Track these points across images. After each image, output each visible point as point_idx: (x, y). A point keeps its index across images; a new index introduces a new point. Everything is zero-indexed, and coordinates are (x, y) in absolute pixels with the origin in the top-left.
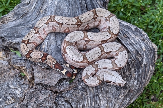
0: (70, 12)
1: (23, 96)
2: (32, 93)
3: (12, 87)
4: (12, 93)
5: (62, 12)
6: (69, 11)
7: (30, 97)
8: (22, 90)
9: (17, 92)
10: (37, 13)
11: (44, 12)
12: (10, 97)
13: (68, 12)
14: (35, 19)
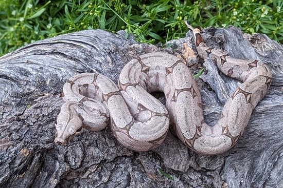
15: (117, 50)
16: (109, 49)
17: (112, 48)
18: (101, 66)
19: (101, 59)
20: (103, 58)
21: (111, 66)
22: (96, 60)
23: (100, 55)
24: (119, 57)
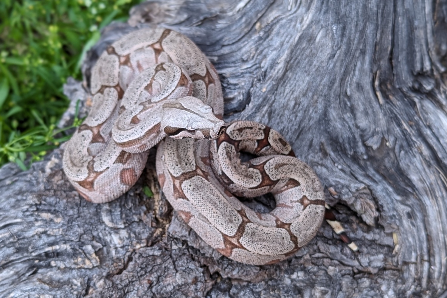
0: (335, 60)
1: (126, 259)
2: (150, 258)
3: (106, 219)
4: (100, 238)
5: (313, 54)
6: (334, 55)
7: (142, 269)
8: (130, 237)
9: (115, 240)
10: (246, 27)
11: (265, 32)
12: (93, 247)
13: (330, 58)
14: (233, 44)
15: (40, 196)
16: (31, 205)
17: (31, 199)
18: (49, 236)
19: (38, 228)
20: (39, 223)
21: (59, 220)
22: (33, 236)
23: (30, 225)
24: (52, 200)
